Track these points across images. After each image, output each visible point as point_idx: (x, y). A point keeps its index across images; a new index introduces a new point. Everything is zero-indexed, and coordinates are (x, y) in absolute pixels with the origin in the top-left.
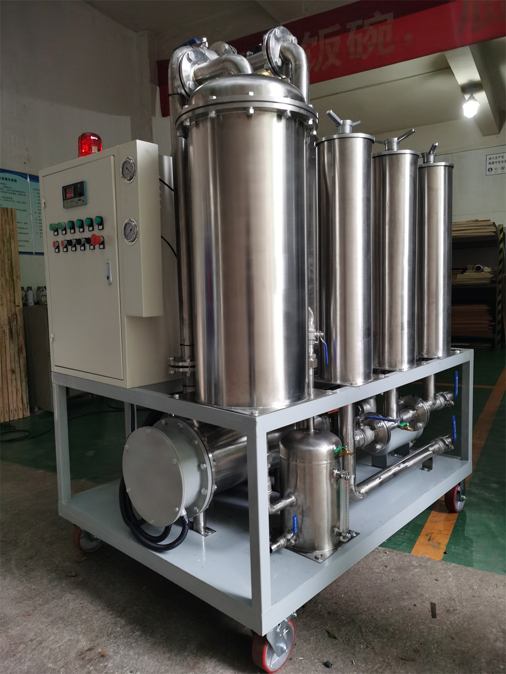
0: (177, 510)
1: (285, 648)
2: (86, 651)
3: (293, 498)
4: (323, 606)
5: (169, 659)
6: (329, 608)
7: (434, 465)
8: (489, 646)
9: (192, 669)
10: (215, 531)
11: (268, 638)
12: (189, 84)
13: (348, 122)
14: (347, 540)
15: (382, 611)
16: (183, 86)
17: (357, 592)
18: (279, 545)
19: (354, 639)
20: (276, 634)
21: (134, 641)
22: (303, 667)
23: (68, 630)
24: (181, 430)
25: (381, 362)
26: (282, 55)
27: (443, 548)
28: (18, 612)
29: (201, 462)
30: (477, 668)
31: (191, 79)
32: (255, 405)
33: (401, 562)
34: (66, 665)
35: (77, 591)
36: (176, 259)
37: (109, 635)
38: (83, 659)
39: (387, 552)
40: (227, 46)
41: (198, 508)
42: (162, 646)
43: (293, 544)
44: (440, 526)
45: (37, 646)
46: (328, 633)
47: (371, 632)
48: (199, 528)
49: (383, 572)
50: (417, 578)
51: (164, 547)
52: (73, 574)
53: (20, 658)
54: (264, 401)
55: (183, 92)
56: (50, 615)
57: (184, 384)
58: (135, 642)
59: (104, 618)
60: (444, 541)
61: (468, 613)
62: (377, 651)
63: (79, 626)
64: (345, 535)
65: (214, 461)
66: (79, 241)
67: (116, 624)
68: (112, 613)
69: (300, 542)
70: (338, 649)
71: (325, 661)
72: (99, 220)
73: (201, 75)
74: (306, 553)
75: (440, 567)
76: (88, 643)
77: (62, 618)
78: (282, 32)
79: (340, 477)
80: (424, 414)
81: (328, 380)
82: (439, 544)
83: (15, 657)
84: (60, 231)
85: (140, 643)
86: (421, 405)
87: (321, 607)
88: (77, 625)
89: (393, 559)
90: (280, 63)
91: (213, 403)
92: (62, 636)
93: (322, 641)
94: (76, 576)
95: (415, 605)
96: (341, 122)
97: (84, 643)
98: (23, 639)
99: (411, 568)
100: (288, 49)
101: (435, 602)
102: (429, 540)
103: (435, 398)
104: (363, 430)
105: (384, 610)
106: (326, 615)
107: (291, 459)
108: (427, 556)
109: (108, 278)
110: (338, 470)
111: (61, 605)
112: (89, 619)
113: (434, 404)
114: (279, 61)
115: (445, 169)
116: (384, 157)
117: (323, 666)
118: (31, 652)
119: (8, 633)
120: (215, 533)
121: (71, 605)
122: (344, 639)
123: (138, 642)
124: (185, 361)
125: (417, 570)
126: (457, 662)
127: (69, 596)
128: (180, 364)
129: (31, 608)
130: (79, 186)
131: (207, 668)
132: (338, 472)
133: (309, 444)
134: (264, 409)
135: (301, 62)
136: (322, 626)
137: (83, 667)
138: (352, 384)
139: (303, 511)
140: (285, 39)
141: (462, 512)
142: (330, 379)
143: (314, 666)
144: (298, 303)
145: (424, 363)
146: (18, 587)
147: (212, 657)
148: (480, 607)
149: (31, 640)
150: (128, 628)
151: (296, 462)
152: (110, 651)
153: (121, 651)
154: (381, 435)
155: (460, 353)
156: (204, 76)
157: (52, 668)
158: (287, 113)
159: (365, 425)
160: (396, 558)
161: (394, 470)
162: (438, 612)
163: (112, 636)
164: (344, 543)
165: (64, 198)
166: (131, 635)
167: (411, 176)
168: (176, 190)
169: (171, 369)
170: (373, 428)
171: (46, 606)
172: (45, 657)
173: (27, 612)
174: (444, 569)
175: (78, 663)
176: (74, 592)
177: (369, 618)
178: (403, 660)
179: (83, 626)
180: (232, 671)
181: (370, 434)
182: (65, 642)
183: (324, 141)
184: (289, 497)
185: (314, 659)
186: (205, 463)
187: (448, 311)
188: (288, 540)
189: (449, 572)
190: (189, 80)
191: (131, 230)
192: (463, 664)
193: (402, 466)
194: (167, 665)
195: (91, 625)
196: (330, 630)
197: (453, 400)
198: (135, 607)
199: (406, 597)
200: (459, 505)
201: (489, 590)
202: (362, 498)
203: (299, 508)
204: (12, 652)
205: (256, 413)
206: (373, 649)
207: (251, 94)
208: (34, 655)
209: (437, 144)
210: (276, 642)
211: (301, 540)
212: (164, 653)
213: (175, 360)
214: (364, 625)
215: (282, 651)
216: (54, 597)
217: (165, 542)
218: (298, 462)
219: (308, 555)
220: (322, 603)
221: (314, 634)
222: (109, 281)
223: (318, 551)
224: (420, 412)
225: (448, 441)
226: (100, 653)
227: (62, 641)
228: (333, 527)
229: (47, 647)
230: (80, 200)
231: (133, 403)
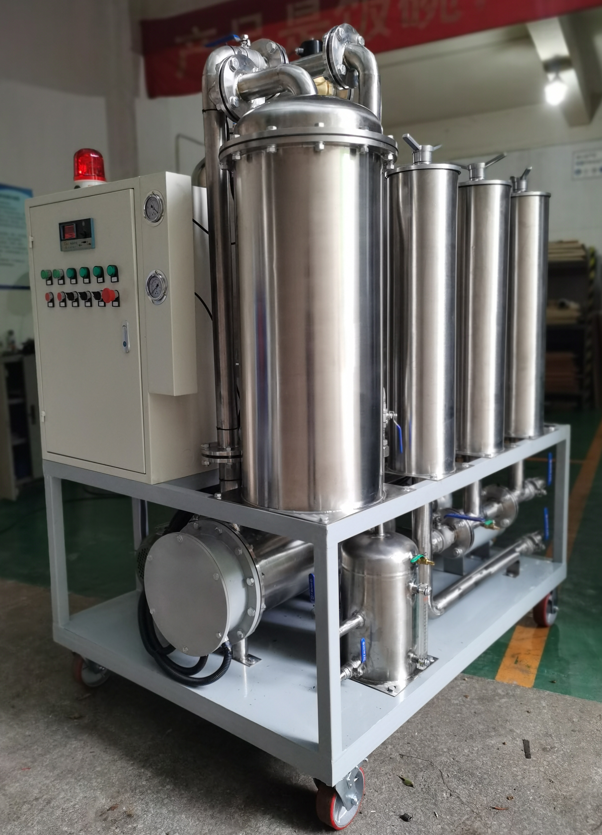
0: (220, 636)
1: (356, 799)
2: (108, 810)
3: (359, 619)
4: (394, 747)
5: (212, 817)
6: (401, 749)
7: (521, 569)
8: (595, 790)
9: (242, 828)
10: (260, 659)
11: (337, 789)
12: (232, 99)
13: (429, 148)
14: (426, 667)
15: (465, 751)
16: (224, 101)
17: (434, 729)
18: (344, 676)
19: (434, 787)
20: (346, 783)
21: (166, 796)
22: (377, 822)
23: (80, 785)
24: (219, 536)
25: (461, 446)
26: (347, 62)
27: (534, 671)
28: (13, 764)
29: (247, 575)
30: (583, 816)
31: (234, 93)
32: (321, 509)
33: (484, 691)
34: (85, 828)
35: (85, 737)
36: (211, 322)
37: (133, 790)
38: (105, 820)
39: (466, 679)
40: (274, 46)
41: (243, 632)
42: (201, 801)
43: (361, 674)
44: (528, 645)
45: (45, 806)
46: (403, 779)
47: (455, 776)
48: (240, 656)
49: (462, 703)
50: (504, 709)
51: (200, 680)
52: (76, 715)
53: (26, 821)
54: (332, 504)
55: (223, 108)
56: (54, 768)
57: (222, 478)
58: (167, 798)
59: (124, 770)
60: (535, 663)
61: (569, 751)
62: (464, 800)
63: (94, 780)
64: (423, 661)
65: (263, 574)
66: (84, 296)
67: (140, 776)
68: (134, 763)
69: (367, 671)
70: (417, 800)
71: (403, 814)
72: (113, 271)
73: (248, 89)
74: (376, 684)
75: (532, 696)
76: (109, 800)
77: (70, 771)
78: (347, 31)
79: (418, 591)
80: (511, 506)
81: (400, 471)
82: (529, 667)
83: (19, 821)
84: (55, 281)
85: (173, 799)
86: (508, 496)
87: (391, 749)
88: (91, 779)
89: (474, 687)
90: (343, 72)
91: (266, 506)
92: (74, 792)
93: (396, 789)
94: (80, 717)
95: (504, 744)
96: (420, 147)
97: (104, 801)
98: (25, 798)
99: (497, 698)
100: (355, 54)
101: (528, 739)
102: (516, 662)
103: (524, 486)
104: (441, 532)
105: (468, 750)
106: (398, 758)
107: (356, 570)
108: (515, 683)
109: (125, 344)
110: (414, 583)
111: (67, 754)
112: (106, 771)
113: (522, 494)
114: (342, 69)
115: (540, 200)
116: (468, 188)
117: (400, 819)
118: (39, 813)
119: (5, 790)
120: (260, 662)
121: (79, 755)
122: (422, 786)
123: (171, 797)
124: (223, 450)
125: (503, 700)
126: (558, 810)
127: (75, 744)
128: (218, 454)
129: (29, 759)
130: (83, 224)
131: (259, 827)
132: (415, 586)
133: (380, 552)
134: (332, 514)
135: (371, 72)
136: (394, 772)
137: (106, 829)
138: (431, 477)
139: (371, 633)
140: (350, 39)
141: (554, 627)
142: (402, 469)
143: (389, 820)
144: (373, 382)
145: (514, 445)
146: (8, 733)
147: (265, 813)
148: (582, 743)
149: (37, 799)
150: (156, 781)
151: (363, 573)
152: (137, 809)
153: (151, 809)
154: (463, 536)
155: (556, 430)
156: (250, 90)
157: (69, 831)
158: (364, 149)
159: (443, 524)
160: (477, 686)
161: (476, 577)
162: (532, 750)
163: (137, 791)
164: (421, 671)
165: (62, 239)
166: (161, 789)
167: (501, 212)
168: (211, 232)
169: (207, 459)
170: (452, 528)
171: (48, 756)
172: (57, 818)
173: (25, 764)
174: (536, 699)
175: (99, 826)
176: (80, 738)
177: (450, 760)
178: (494, 810)
179: (99, 780)
180: (291, 829)
181: (449, 536)
182: (79, 800)
183: (399, 172)
184: (354, 616)
185: (389, 812)
186: (253, 578)
187: (541, 378)
188: (355, 670)
189: (542, 702)
190: (231, 94)
191: (158, 285)
192: (565, 811)
193: (485, 572)
194: (211, 824)
195: (109, 778)
196: (404, 777)
197: (545, 489)
198: (161, 755)
199: (493, 734)
200: (550, 618)
201: (591, 722)
202: (439, 614)
203: (367, 630)
204: (15, 814)
205: (326, 520)
206: (458, 797)
207: (321, 125)
208: (42, 817)
209: (531, 168)
210: (346, 793)
211: (370, 669)
212: (205, 810)
213: (210, 448)
214: (445, 769)
215: (352, 802)
216: (56, 745)
217: (200, 675)
218: (365, 573)
219: (379, 686)
220: (391, 744)
221: (386, 782)
222: (127, 348)
223: (390, 682)
224: (507, 504)
225: (538, 538)
226: (125, 812)
227: (76, 799)
228: (408, 652)
229: (58, 807)
230: (85, 242)
231: (144, 499)
